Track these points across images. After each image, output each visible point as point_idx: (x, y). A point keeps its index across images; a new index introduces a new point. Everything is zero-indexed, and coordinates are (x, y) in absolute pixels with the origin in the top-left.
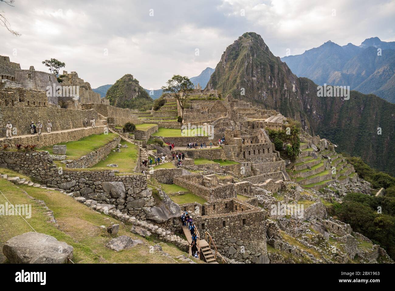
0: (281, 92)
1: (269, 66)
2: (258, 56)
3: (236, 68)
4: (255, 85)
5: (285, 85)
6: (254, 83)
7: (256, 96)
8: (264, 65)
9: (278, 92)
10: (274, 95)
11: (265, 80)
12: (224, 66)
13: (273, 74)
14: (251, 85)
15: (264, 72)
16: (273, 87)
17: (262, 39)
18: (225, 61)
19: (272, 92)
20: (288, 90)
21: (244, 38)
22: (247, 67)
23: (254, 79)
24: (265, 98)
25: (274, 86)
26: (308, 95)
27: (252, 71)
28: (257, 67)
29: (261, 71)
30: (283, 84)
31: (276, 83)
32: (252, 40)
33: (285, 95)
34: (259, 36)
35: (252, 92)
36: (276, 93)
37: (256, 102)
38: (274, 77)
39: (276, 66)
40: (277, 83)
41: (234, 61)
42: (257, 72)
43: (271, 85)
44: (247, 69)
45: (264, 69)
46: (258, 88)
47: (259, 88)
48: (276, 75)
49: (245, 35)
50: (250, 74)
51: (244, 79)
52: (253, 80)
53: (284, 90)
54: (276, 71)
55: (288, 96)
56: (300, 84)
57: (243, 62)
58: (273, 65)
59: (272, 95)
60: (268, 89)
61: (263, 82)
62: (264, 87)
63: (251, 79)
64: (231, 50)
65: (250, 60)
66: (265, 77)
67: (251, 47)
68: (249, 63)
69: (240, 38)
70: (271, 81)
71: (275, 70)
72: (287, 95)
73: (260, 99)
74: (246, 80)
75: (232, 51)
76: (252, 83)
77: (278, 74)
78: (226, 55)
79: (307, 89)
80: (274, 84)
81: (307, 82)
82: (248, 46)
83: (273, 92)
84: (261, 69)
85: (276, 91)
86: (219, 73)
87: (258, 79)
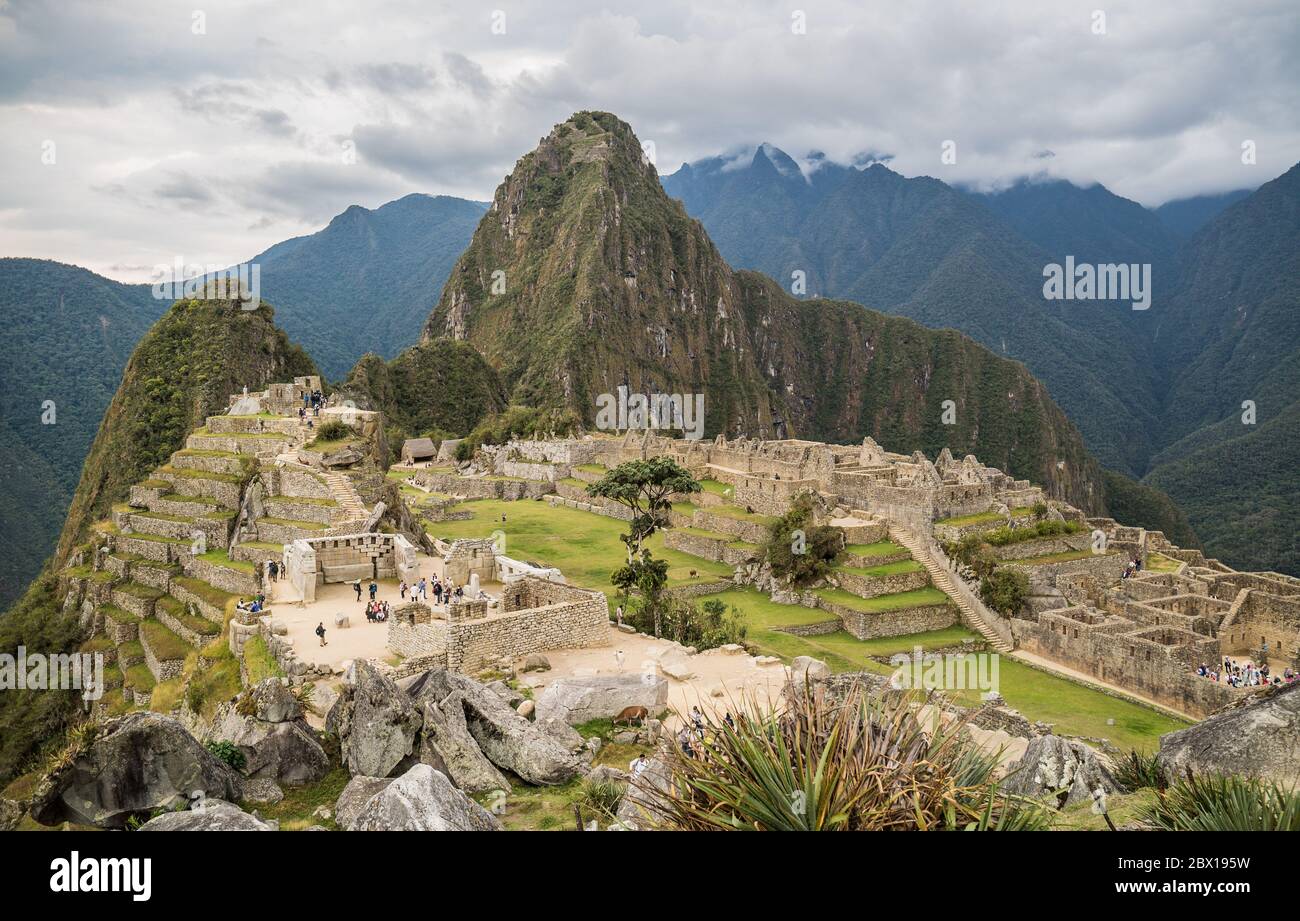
0: (709, 328)
1: (667, 235)
2: (632, 200)
3: (566, 243)
4: (634, 305)
5: (719, 305)
6: (632, 298)
7: (639, 346)
8: (655, 233)
9: (702, 327)
10: (690, 337)
11: (660, 286)
12: (507, 231)
13: (682, 264)
14: (623, 305)
15: (654, 257)
16: (683, 309)
17: (635, 137)
18: (512, 213)
19: (682, 327)
20: (729, 320)
21: (575, 130)
22: (607, 239)
23: (631, 282)
24: (664, 350)
25: (687, 306)
26: (768, 330)
27: (623, 255)
28: (637, 240)
29: (648, 255)
30: (714, 298)
31: (692, 296)
32: (608, 142)
33: (721, 337)
34: (626, 126)
35: (625, 330)
36: (696, 333)
37: (639, 365)
38: (686, 274)
39: (690, 237)
40: (695, 296)
41: (547, 214)
42: (638, 259)
43: (679, 301)
44: (606, 247)
45: (656, 248)
46: (642, 315)
47: (646, 313)
48: (690, 268)
49: (581, 121)
50: (619, 266)
51: (603, 284)
52: (625, 288)
53: (717, 319)
54: (691, 254)
55: (733, 340)
56: (743, 294)
57: (590, 221)
58: (681, 233)
59: (684, 336)
60: (672, 320)
61: (657, 293)
62: (661, 312)
63: (619, 284)
64: (533, 172)
65: (614, 215)
66: (660, 274)
67: (611, 168)
68: (610, 224)
69: (563, 131)
70: (676, 291)
71: (689, 251)
72: (729, 337)
73: (652, 353)
74: (607, 289)
75: (535, 175)
76: (625, 298)
77: (698, 265)
78: (514, 187)
79: (765, 313)
80: (688, 300)
81: (763, 288)
82: (600, 162)
83: (685, 327)
84: (647, 247)
85: (694, 322)
86: (488, 252)
87: (640, 282)
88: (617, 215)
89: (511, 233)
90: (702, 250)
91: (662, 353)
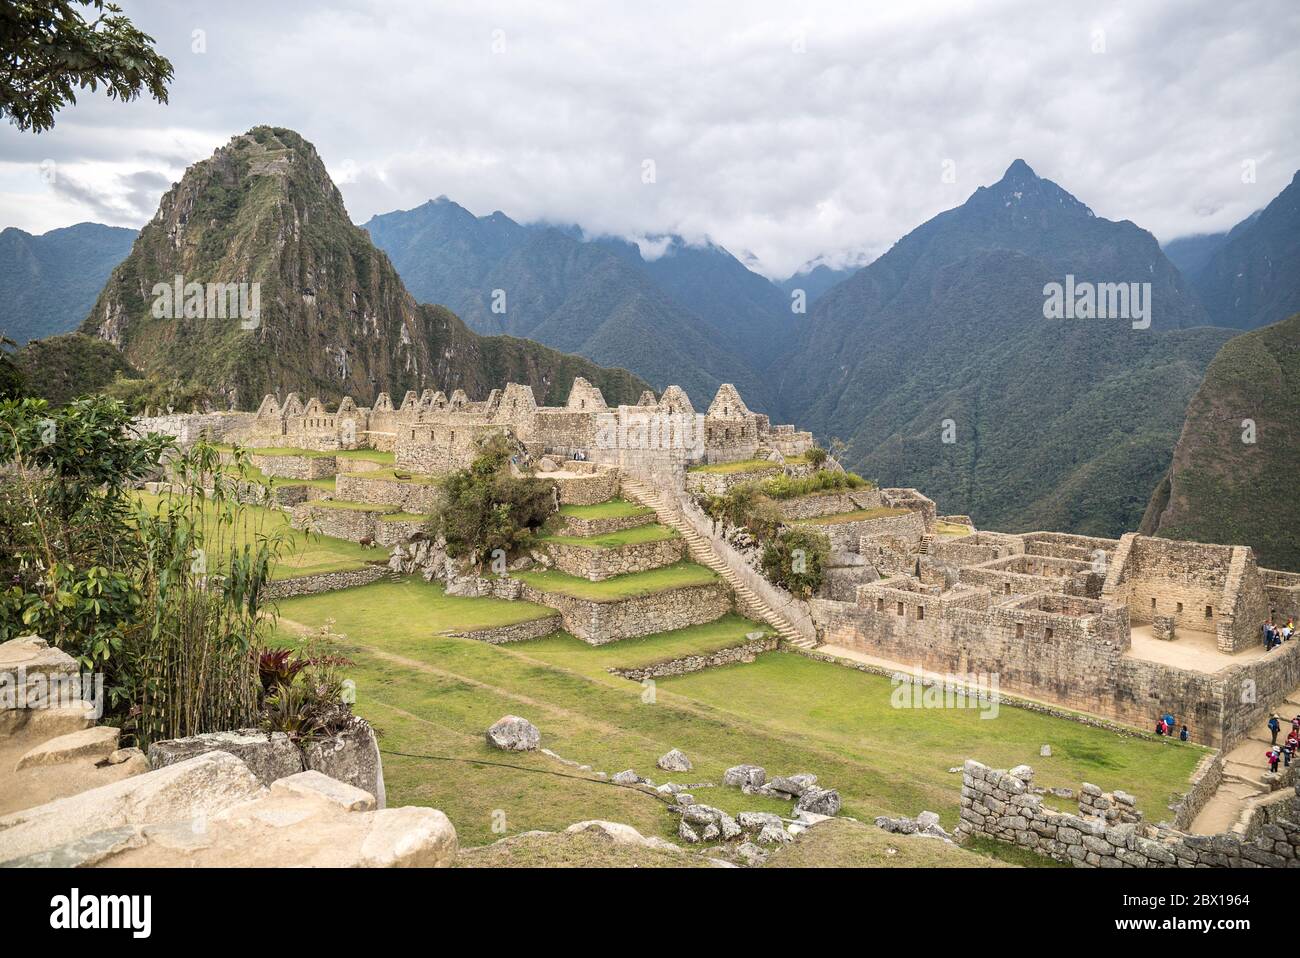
0: (391, 353)
1: (350, 258)
2: (313, 218)
3: (239, 255)
4: (312, 323)
5: (402, 331)
6: (310, 316)
7: (317, 365)
8: (337, 253)
9: (384, 352)
10: (372, 361)
11: (342, 307)
12: (174, 241)
13: (364, 288)
14: (300, 323)
15: (335, 277)
16: (365, 332)
17: (319, 158)
18: (181, 222)
19: (363, 351)
20: (412, 347)
21: (254, 143)
22: (284, 253)
23: (309, 300)
24: (344, 371)
25: (369, 330)
26: (451, 362)
27: (302, 272)
28: (317, 258)
29: (329, 274)
30: (397, 324)
31: (374, 320)
32: (289, 158)
33: (403, 362)
34: (310, 146)
35: (302, 349)
36: (378, 357)
37: (317, 385)
38: (369, 298)
39: (374, 262)
40: (378, 320)
41: (219, 226)
42: (318, 277)
43: (361, 324)
44: (283, 262)
45: (338, 269)
46: (321, 335)
47: (325, 334)
48: (373, 293)
49: (261, 135)
50: (296, 283)
51: (278, 299)
52: (304, 305)
53: (400, 345)
54: (375, 278)
55: (416, 366)
56: (427, 327)
57: (266, 233)
58: (364, 257)
59: (366, 360)
60: (353, 342)
61: (337, 313)
62: (341, 332)
63: (296, 301)
64: (205, 182)
65: (293, 230)
66: (341, 296)
67: (291, 184)
68: (289, 239)
69: (240, 143)
70: (359, 313)
71: (372, 275)
72: (411, 362)
73: (331, 374)
74: (283, 304)
75: (208, 185)
76: (303, 316)
77: (381, 289)
78: (182, 196)
79: (448, 345)
80: (370, 324)
81: (447, 321)
82: (280, 176)
83: (366, 351)
84: (329, 267)
85: (377, 346)
86: (151, 261)
87: (320, 301)
88: (297, 230)
89: (178, 243)
90: (386, 275)
91: (341, 375)
